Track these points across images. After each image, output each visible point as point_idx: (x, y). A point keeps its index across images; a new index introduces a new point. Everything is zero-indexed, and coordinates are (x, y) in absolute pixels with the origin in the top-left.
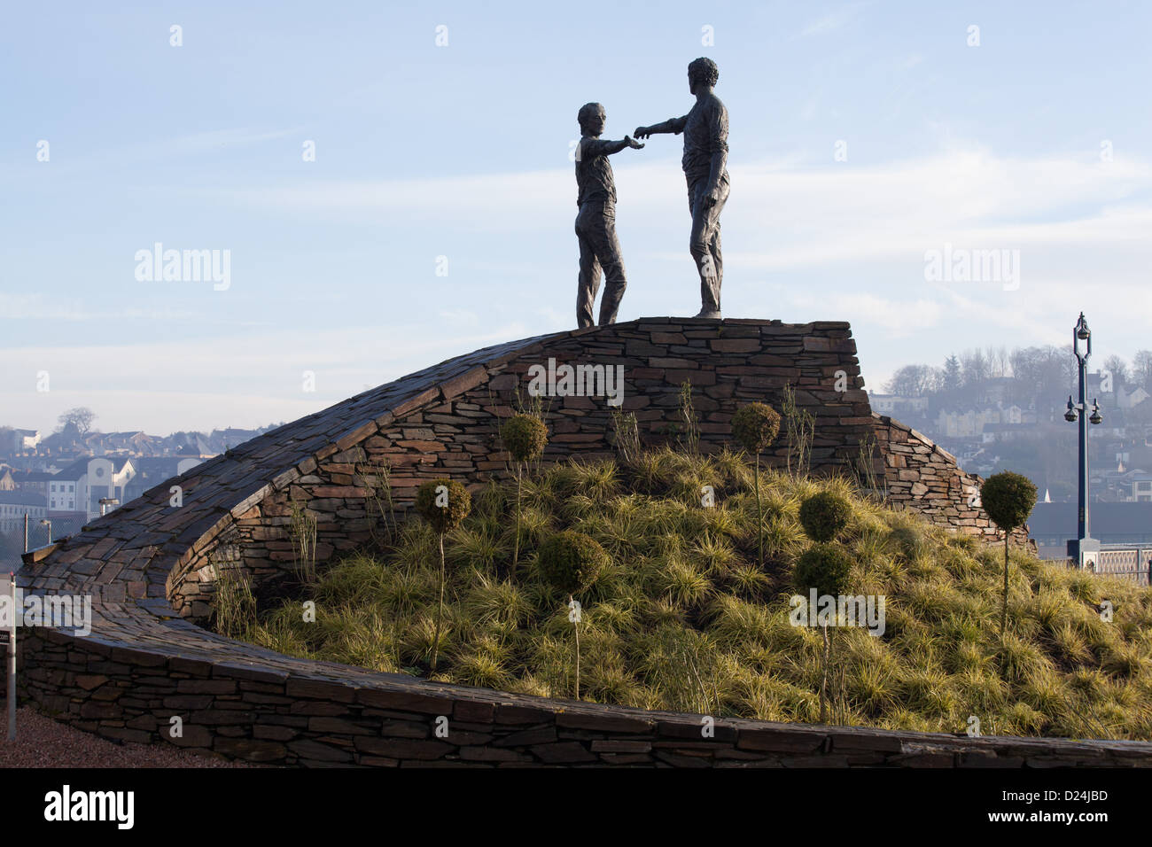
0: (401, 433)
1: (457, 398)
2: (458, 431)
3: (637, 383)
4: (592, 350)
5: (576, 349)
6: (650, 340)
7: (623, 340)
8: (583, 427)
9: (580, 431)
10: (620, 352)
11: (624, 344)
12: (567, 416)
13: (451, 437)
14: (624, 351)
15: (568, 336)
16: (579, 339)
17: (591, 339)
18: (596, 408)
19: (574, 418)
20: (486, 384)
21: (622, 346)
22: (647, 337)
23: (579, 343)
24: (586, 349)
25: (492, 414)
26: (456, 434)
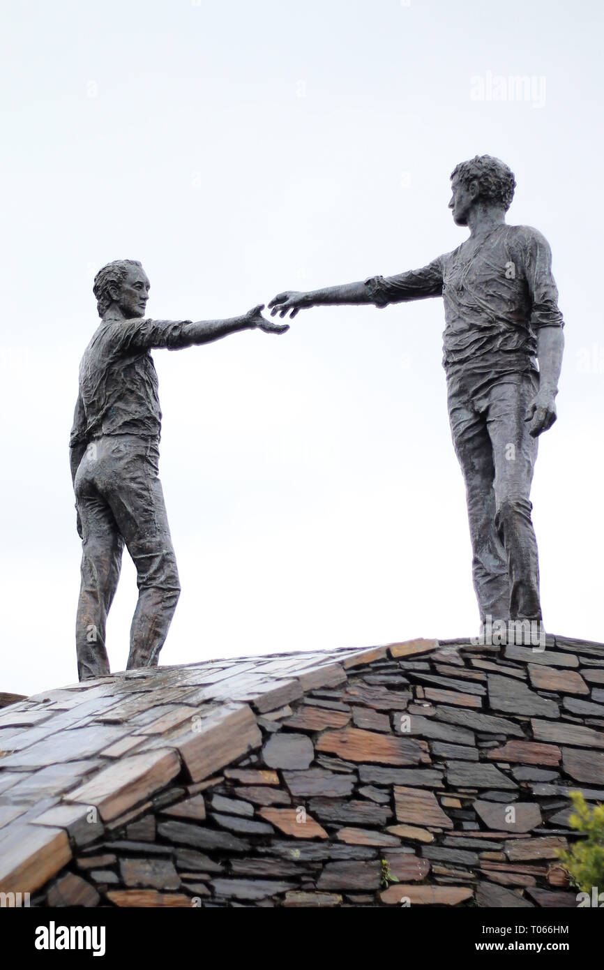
0: (114, 868)
1: (213, 782)
2: (217, 867)
3: (518, 773)
4: (432, 693)
5: (401, 687)
6: (528, 681)
7: (480, 676)
8: (438, 868)
9: (431, 879)
10: (478, 702)
11: (484, 684)
12: (406, 842)
13: (206, 883)
14: (485, 699)
15: (384, 656)
16: (406, 665)
17: (425, 666)
18: (450, 825)
19: (416, 845)
20: (257, 751)
21: (481, 690)
22: (519, 673)
23: (406, 674)
24: (419, 689)
25: (276, 829)
26: (214, 875)
